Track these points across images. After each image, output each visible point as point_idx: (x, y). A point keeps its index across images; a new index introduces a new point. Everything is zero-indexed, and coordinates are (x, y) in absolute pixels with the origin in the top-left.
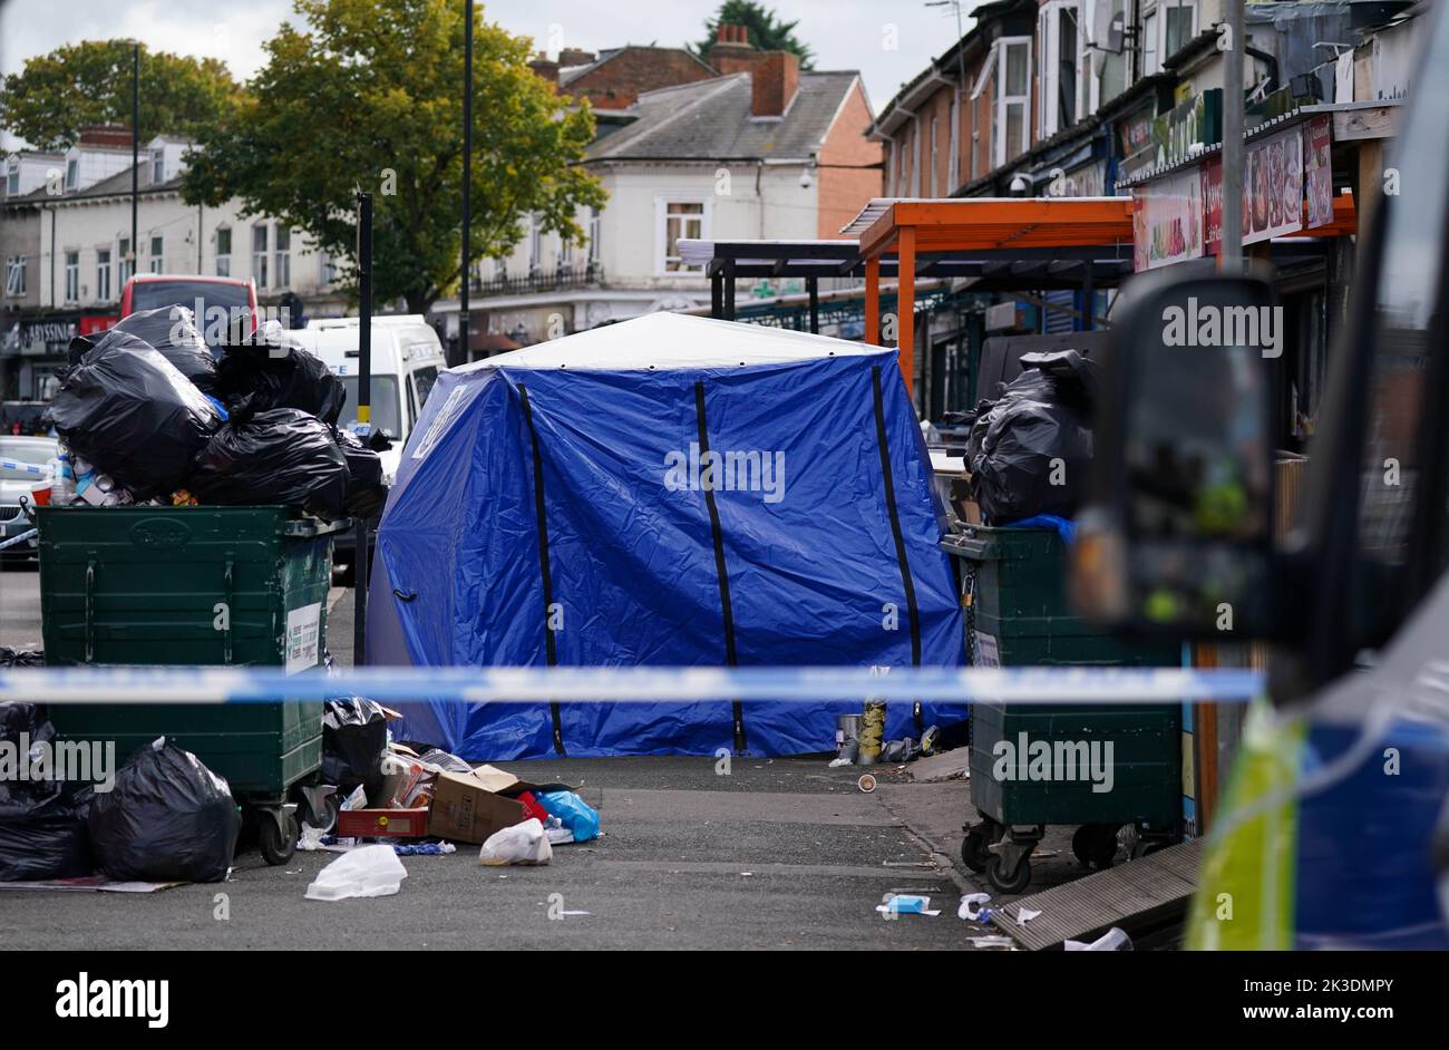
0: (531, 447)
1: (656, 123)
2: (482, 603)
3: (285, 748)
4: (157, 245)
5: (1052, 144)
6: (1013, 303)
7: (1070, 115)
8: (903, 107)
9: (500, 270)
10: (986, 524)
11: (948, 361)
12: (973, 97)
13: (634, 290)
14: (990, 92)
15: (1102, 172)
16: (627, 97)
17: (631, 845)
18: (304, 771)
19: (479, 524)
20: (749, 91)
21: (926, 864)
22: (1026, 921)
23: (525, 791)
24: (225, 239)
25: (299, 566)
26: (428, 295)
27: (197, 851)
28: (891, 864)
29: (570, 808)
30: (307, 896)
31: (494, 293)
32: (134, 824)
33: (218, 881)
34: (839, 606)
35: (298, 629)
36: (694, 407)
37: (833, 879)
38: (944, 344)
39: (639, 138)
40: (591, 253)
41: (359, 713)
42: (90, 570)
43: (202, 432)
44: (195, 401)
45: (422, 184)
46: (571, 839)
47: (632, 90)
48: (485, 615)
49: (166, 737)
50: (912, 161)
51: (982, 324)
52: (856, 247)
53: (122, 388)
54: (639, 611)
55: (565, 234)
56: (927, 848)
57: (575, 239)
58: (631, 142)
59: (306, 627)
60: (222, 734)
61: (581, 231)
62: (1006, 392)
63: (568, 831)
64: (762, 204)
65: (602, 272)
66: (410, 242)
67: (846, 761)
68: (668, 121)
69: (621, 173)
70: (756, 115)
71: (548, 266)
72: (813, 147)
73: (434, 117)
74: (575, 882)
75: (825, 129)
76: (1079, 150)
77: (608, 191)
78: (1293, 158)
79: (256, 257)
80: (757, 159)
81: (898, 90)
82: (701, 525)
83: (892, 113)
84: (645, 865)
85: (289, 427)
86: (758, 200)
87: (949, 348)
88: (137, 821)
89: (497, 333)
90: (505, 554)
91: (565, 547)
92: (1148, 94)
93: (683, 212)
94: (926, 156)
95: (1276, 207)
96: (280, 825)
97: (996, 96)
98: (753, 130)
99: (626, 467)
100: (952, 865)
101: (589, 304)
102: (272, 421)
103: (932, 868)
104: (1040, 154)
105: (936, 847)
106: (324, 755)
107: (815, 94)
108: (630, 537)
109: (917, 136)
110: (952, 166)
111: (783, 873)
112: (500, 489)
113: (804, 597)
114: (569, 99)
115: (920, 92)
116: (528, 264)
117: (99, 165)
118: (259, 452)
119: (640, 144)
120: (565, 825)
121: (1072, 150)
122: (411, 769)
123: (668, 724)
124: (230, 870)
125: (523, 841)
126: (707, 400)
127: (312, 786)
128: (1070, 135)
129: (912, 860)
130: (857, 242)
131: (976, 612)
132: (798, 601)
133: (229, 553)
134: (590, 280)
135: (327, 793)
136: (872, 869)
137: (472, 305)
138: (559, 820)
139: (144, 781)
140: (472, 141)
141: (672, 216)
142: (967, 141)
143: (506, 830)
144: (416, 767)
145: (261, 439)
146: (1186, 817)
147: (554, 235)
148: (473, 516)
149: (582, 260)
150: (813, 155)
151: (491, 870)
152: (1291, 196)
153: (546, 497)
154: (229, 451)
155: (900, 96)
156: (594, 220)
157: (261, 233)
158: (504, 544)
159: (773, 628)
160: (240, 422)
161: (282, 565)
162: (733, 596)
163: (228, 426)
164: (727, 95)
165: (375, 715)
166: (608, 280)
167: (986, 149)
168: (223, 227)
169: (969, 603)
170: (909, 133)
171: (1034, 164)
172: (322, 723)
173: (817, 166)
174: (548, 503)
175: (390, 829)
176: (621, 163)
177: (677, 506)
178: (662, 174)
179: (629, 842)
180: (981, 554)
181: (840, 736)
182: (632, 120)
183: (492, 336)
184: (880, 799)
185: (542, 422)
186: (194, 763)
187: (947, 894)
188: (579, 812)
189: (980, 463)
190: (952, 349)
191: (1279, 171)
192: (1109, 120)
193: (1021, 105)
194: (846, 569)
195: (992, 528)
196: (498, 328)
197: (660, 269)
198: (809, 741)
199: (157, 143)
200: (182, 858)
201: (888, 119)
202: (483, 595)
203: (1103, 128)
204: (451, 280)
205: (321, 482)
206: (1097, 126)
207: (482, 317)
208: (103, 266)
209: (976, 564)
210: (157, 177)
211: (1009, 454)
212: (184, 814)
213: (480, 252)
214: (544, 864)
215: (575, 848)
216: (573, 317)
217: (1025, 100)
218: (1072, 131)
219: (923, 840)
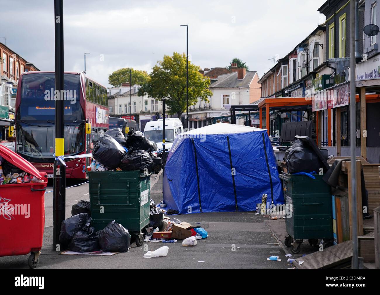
0: (194, 150)
1: (221, 81)
2: (185, 182)
3: (141, 221)
4: (135, 103)
5: (293, 84)
6: (286, 113)
7: (295, 79)
8: (265, 77)
9: (194, 107)
10: (289, 174)
11: (274, 123)
12: (278, 76)
13: (217, 110)
14: (281, 75)
15: (302, 89)
16: (216, 76)
17: (214, 239)
18: (145, 225)
19: (184, 166)
20: (237, 75)
21: (277, 244)
22: (301, 265)
23: (192, 228)
24: (146, 102)
25: (143, 183)
26: (181, 112)
27: (121, 245)
28: (269, 244)
29: (201, 231)
30: (144, 257)
31: (193, 111)
32: (108, 240)
33: (126, 252)
34: (256, 181)
35: (143, 196)
36: (227, 141)
37: (257, 249)
38: (273, 120)
39: (218, 84)
40: (210, 104)
41: (157, 212)
42: (99, 185)
43: (122, 155)
44: (121, 149)
45: (180, 93)
46: (202, 238)
47: (217, 75)
48: (186, 184)
49: (115, 220)
50: (266, 87)
51: (280, 117)
52: (258, 106)
53: (106, 146)
54: (216, 183)
55: (206, 100)
56: (277, 239)
57: (207, 102)
58: (217, 84)
59: (145, 195)
60: (127, 219)
61: (208, 100)
62: (292, 145)
63: (201, 236)
64: (240, 95)
65: (212, 107)
66: (178, 103)
67: (258, 213)
68: (223, 80)
69: (215, 90)
70: (239, 79)
71: (202, 106)
72: (249, 85)
73: (182, 80)
74: (202, 251)
75: (251, 81)
76: (298, 85)
77: (213, 93)
78: (346, 90)
79: (152, 105)
80: (239, 87)
81: (264, 74)
82: (229, 165)
83: (263, 78)
84: (217, 245)
85: (140, 154)
86: (239, 94)
87: (274, 121)
88: (109, 239)
89: (194, 118)
90: (190, 172)
91: (201, 170)
92: (311, 75)
93: (226, 96)
94: (269, 86)
95: (342, 100)
96: (140, 238)
97: (282, 75)
98: (238, 82)
99: (213, 153)
100: (282, 244)
101: (210, 113)
102: (137, 153)
103: (278, 245)
104: (290, 86)
105: (279, 239)
106: (150, 221)
107: (249, 75)
108: (214, 168)
109: (267, 82)
110: (274, 88)
111: (246, 247)
112: (188, 159)
113: (249, 179)
114: (206, 77)
115: (268, 75)
116: (199, 106)
117: (125, 90)
118: (134, 159)
119: (218, 85)
120: (200, 235)
121: (296, 85)
122: (168, 223)
123: (222, 206)
124: (129, 249)
125: (191, 241)
126: (229, 139)
127: (148, 228)
128: (295, 83)
129: (274, 242)
130: (258, 105)
131: (287, 192)
132: (248, 180)
133: (128, 181)
134: (210, 109)
135: (150, 229)
136: (265, 246)
137: (189, 113)
138: (199, 234)
139: (110, 230)
140: (188, 85)
141: (224, 97)
142: (276, 84)
143: (187, 238)
144: (169, 222)
145: (134, 157)
146: (334, 237)
147: (204, 101)
148: (183, 164)
149: (208, 105)
150: (249, 86)
151: (184, 248)
152: (346, 98)
153: (197, 160)
154: (128, 159)
155: (264, 76)
156: (210, 98)
157: (153, 101)
158: (189, 170)
159: (243, 186)
160: (130, 153)
161: (139, 183)
162: (235, 179)
163: (128, 154)
164: (233, 76)
165: (160, 212)
166: (213, 109)
167: (280, 85)
168: (146, 100)
169: (285, 190)
170: (266, 82)
171: (289, 88)
172: (149, 214)
173: (249, 88)
174: (198, 161)
175: (164, 237)
176: (215, 88)
177: (224, 161)
178: (222, 90)
179: (214, 238)
180: (288, 180)
181: (257, 208)
182: (217, 80)
183: (193, 119)
184: (266, 224)
185: (196, 145)
186: (121, 226)
187: (281, 254)
188: (203, 232)
189: (288, 160)
190: (275, 121)
191: (343, 93)
192: (303, 80)
193: (286, 77)
194: (258, 173)
195: (290, 175)
196: (194, 117)
197: (222, 107)
198: (251, 208)
199: (135, 86)
200: (118, 247)
201: (262, 80)
202: (185, 180)
203: (302, 81)
204: (185, 110)
205: (147, 165)
206: (301, 81)
207: (191, 116)
208: (126, 107)
209: (287, 182)
210: (135, 92)
211: (293, 159)
212: (118, 238)
213: (190, 104)
214: (196, 246)
215: (202, 240)
216: (207, 115)
217: (287, 76)
218: (296, 82)
219: (276, 237)
